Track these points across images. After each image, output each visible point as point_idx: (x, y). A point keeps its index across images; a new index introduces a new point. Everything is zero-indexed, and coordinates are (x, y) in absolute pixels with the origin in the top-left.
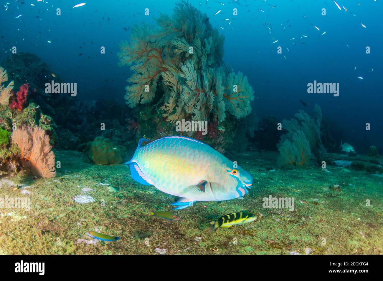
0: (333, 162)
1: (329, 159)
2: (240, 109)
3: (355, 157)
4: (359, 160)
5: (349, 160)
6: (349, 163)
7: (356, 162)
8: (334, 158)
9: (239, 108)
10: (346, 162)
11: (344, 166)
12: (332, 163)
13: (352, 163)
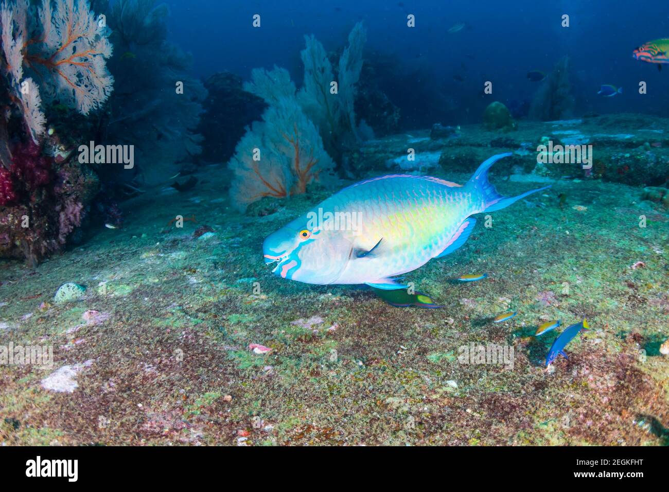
0: (389, 163)
1: (380, 155)
2: (86, 86)
3: (448, 140)
4: (459, 144)
5: (433, 150)
6: (435, 157)
7: (453, 154)
8: (392, 152)
9: (83, 86)
10: (425, 157)
11: (420, 168)
12: (389, 166)
13: (441, 157)
